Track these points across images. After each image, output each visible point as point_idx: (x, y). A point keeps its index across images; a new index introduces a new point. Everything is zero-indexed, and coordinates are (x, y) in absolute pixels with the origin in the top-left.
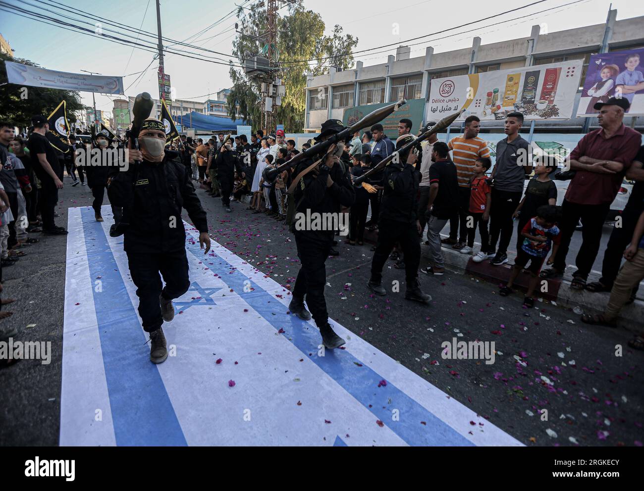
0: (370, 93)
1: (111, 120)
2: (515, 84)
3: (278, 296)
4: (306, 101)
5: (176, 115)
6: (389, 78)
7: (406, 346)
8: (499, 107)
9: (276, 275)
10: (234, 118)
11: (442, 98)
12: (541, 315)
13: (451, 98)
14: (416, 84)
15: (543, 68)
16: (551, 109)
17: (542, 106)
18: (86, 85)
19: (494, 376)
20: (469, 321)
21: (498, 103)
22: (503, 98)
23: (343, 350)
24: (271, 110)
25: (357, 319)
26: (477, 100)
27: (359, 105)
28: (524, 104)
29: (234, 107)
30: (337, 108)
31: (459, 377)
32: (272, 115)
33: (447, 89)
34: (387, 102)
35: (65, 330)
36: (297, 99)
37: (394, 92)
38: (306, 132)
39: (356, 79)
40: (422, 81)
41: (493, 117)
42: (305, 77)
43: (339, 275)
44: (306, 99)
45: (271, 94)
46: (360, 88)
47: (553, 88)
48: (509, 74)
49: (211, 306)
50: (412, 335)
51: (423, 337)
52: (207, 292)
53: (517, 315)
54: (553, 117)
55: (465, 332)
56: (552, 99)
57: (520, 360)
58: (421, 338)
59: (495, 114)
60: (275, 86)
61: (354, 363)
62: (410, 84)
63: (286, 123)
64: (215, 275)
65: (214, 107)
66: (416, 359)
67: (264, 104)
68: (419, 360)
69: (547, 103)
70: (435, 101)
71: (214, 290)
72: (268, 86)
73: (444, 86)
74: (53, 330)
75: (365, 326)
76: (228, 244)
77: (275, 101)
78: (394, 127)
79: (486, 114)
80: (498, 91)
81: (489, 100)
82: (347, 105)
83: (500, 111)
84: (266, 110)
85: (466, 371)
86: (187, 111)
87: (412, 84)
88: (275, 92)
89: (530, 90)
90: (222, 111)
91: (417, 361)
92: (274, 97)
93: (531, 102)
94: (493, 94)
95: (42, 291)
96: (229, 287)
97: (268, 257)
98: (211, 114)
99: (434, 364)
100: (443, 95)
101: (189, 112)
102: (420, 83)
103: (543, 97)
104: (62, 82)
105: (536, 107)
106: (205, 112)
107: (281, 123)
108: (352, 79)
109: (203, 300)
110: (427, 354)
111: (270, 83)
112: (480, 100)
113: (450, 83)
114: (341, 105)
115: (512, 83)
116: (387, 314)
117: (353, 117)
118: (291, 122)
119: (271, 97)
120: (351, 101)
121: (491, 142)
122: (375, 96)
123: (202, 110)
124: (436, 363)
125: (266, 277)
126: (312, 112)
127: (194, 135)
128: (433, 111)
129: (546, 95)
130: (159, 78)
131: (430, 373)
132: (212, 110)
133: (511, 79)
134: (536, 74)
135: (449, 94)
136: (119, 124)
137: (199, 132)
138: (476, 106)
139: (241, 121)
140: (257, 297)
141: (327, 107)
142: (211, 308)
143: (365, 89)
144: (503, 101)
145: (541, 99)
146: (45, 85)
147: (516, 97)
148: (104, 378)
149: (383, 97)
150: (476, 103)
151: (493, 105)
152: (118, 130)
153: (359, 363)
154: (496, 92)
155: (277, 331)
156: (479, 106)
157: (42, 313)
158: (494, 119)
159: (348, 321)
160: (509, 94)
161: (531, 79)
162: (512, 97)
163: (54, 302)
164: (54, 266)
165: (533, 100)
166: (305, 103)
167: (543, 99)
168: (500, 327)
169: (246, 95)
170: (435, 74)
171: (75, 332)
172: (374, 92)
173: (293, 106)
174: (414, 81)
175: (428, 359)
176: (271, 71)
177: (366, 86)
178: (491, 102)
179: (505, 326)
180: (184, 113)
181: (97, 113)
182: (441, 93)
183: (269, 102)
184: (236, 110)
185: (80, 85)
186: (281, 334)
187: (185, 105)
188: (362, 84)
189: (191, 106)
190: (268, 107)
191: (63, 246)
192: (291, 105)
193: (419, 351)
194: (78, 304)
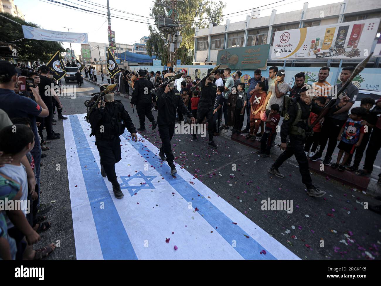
0: (234, 40)
1: (80, 56)
2: (331, 34)
3: (191, 182)
4: (195, 45)
5: (117, 53)
6: (247, 30)
7: (274, 223)
8: (319, 50)
9: (188, 167)
10: (151, 55)
11: (282, 44)
12: (357, 202)
13: (287, 44)
14: (264, 34)
15: (351, 24)
16: (355, 52)
17: (348, 49)
18: (67, 38)
19: (334, 249)
20: (311, 205)
21: (319, 47)
22: (322, 44)
23: (236, 225)
24: (173, 51)
25: (241, 201)
26: (305, 45)
27: (227, 48)
28: (336, 48)
29: (151, 48)
30: (213, 49)
31: (311, 249)
32: (175, 54)
33: (285, 38)
34: (245, 46)
35: (72, 205)
36: (188, 43)
37: (250, 39)
38: (194, 65)
39: (226, 31)
40: (268, 32)
41: (315, 57)
42: (194, 29)
43: (225, 167)
44: (195, 43)
45: (174, 41)
46: (228, 37)
47: (357, 37)
48: (328, 28)
49: (152, 190)
50: (276, 215)
51: (284, 216)
52: (149, 179)
53: (341, 201)
54: (356, 57)
55: (309, 213)
56: (356, 45)
57: (349, 238)
58: (283, 217)
59: (316, 55)
60: (176, 36)
61: (244, 235)
62: (259, 34)
63: (182, 58)
64: (151, 166)
65: (138, 48)
66: (282, 233)
67: (169, 47)
68: (284, 235)
69: (353, 47)
70: (277, 46)
71: (153, 178)
72: (172, 36)
73: (283, 36)
74: (65, 205)
75: (246, 207)
76: (156, 143)
77: (176, 45)
78: (250, 62)
79: (310, 54)
80: (319, 40)
81: (312, 45)
82: (220, 47)
83: (319, 53)
84: (171, 51)
85: (315, 245)
86: (123, 50)
87: (261, 34)
88: (176, 40)
89: (341, 39)
90: (143, 50)
91: (282, 235)
92: (175, 43)
93: (341, 47)
94: (316, 41)
95: (56, 176)
96: (161, 175)
97: (181, 153)
98: (137, 52)
99: (294, 238)
100: (282, 42)
101: (124, 51)
102: (267, 33)
103: (350, 43)
104: (54, 37)
105: (344, 50)
106: (133, 51)
107: (179, 59)
108: (223, 31)
109: (147, 185)
110: (288, 230)
111: (173, 34)
112: (307, 45)
113: (287, 34)
114: (216, 47)
115: (329, 34)
116: (259, 198)
117: (224, 56)
118: (185, 57)
119: (173, 43)
120: (222, 45)
121: (312, 72)
122: (237, 42)
123: (131, 50)
124: (295, 237)
125: (182, 168)
126: (198, 52)
127: (128, 65)
128: (275, 52)
129: (352, 42)
130: (108, 33)
131: (292, 245)
132: (137, 50)
133: (328, 31)
134: (347, 28)
135: (287, 41)
136: (84, 58)
137: (131, 64)
138: (304, 49)
139: (155, 56)
140: (179, 183)
141: (207, 49)
142: (152, 191)
143: (232, 37)
144: (322, 46)
145: (348, 45)
146: (44, 39)
147: (331, 44)
148: (98, 241)
149: (242, 42)
150: (304, 47)
151: (315, 49)
152: (84, 62)
153: (247, 236)
154: (318, 40)
155: (194, 209)
156: (306, 49)
157: (57, 193)
158: (315, 58)
159: (236, 202)
160: (326, 42)
161: (343, 31)
162: (328, 43)
163: (63, 184)
164: (60, 157)
165: (342, 45)
166: (194, 46)
167: (350, 45)
168: (332, 211)
169: (158, 40)
170: (277, 28)
171: (78, 207)
172: (237, 39)
173: (186, 47)
174: (262, 32)
175: (289, 234)
176: (174, 26)
177: (232, 35)
178: (314, 46)
179: (335, 210)
180: (122, 52)
181: (72, 52)
182: (281, 40)
183: (172, 46)
184: (152, 50)
185: (63, 39)
186: (196, 211)
187: (122, 46)
188: (230, 34)
189: (125, 47)
190: (172, 49)
191: (63, 143)
192: (185, 47)
193: (283, 227)
194: (76, 186)
